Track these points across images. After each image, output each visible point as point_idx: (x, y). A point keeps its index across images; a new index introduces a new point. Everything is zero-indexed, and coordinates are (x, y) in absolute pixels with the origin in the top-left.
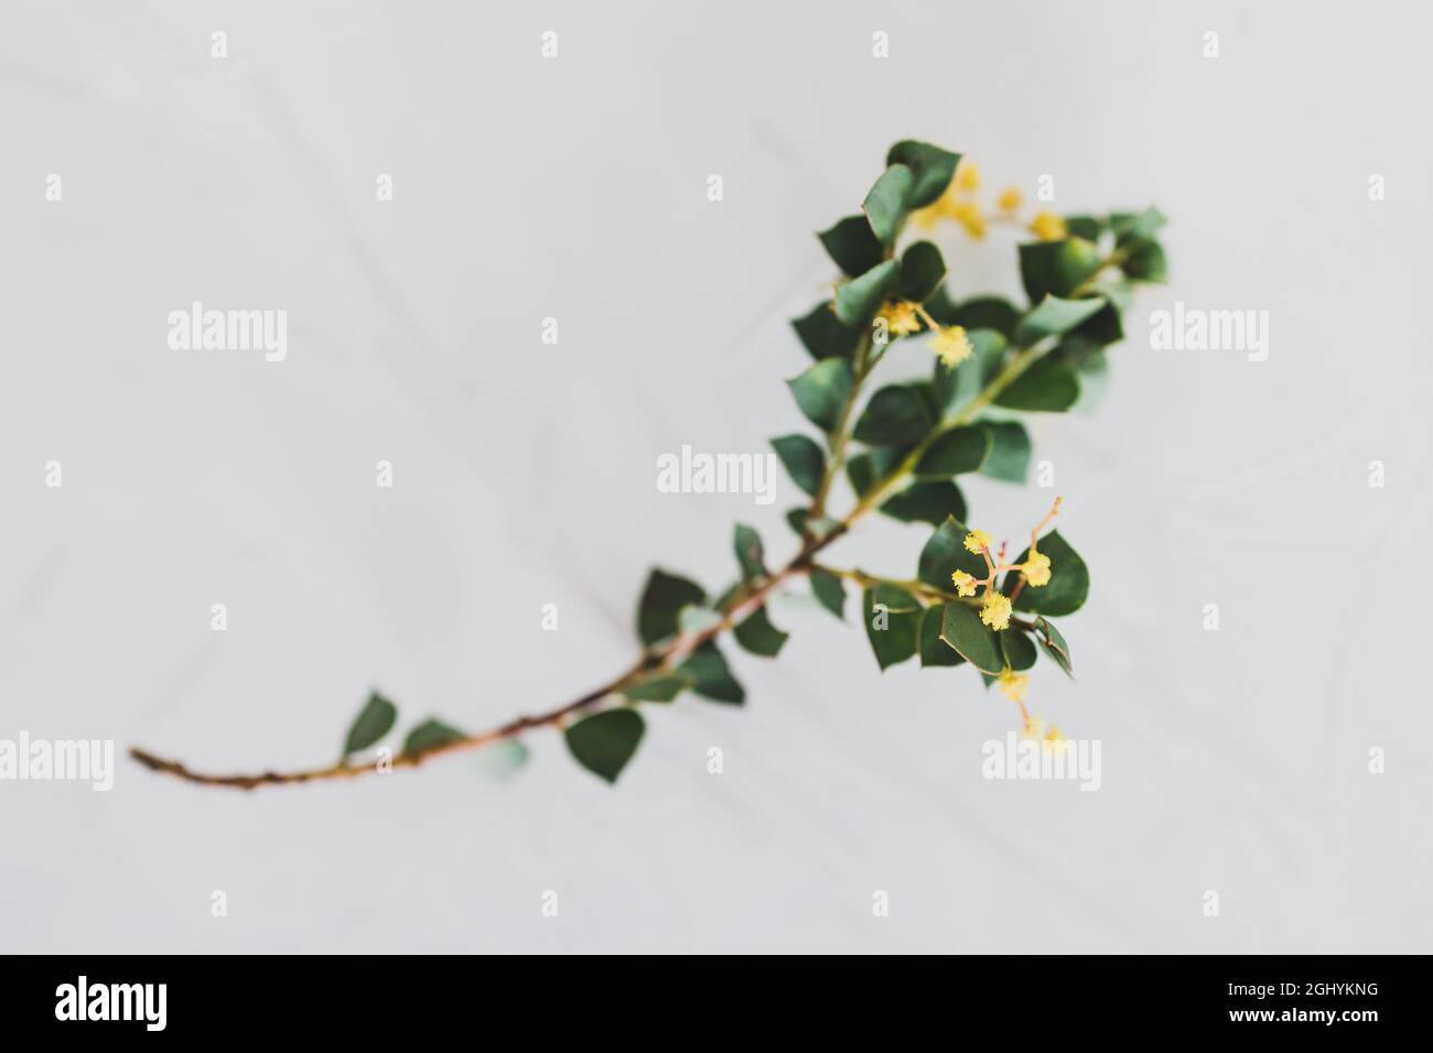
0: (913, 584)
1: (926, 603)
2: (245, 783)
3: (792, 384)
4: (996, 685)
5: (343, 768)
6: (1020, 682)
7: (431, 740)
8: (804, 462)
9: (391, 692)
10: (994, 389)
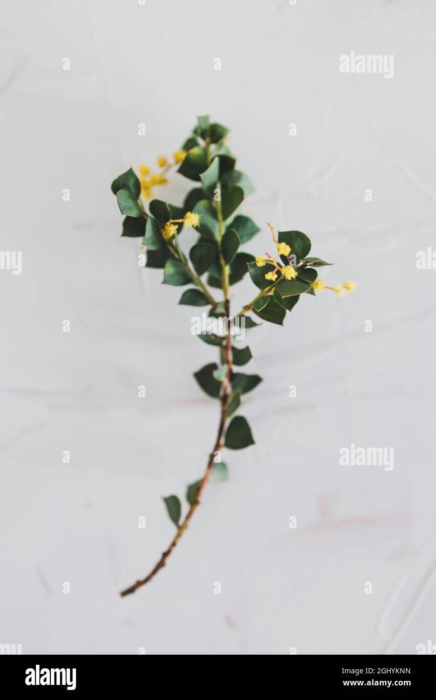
0: (261, 293)
1: (271, 293)
2: (161, 565)
3: (164, 282)
4: (315, 291)
5: (181, 529)
6: (319, 282)
7: (194, 493)
8: (195, 298)
9: (168, 494)
10: (220, 216)
